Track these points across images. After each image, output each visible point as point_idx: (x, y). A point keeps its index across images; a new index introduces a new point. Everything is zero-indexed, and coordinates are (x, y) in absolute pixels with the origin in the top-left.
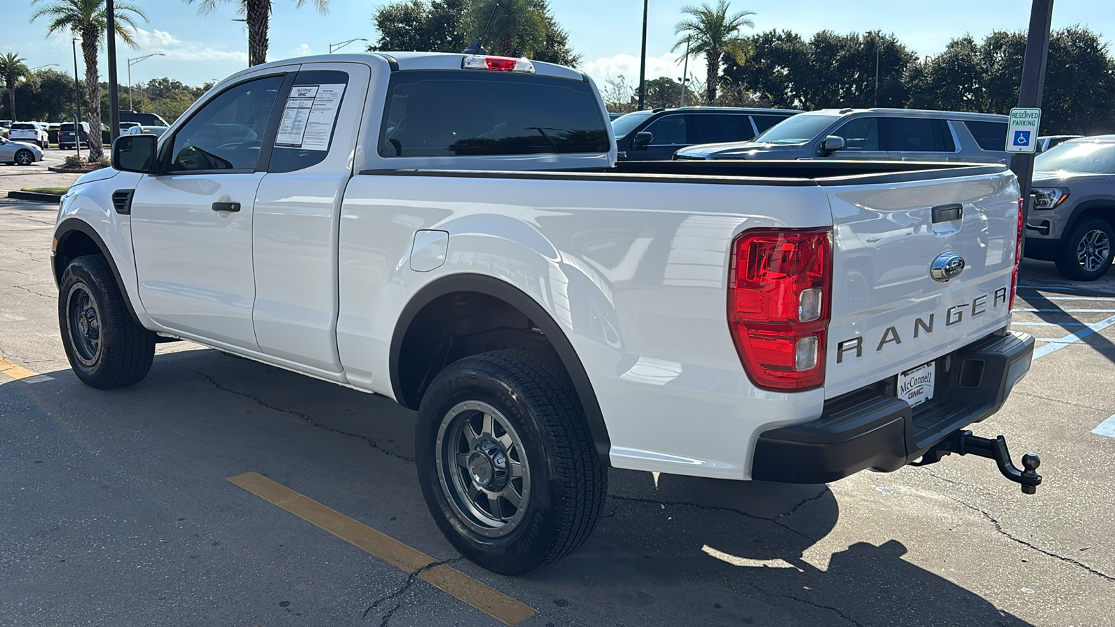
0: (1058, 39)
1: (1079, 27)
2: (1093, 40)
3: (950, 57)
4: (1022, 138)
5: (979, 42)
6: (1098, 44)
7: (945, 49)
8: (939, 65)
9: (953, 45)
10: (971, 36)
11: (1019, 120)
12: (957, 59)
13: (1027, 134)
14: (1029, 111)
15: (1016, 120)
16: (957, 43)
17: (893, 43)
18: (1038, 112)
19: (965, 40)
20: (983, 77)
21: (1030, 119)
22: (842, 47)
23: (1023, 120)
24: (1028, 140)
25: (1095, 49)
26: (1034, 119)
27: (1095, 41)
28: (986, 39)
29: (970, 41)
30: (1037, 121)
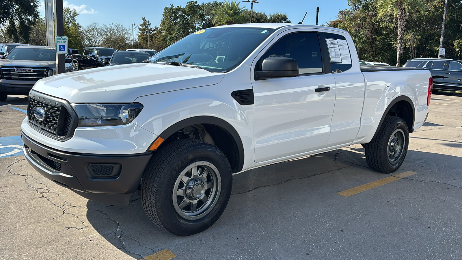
4: (62, 48)
11: (60, 40)
13: (64, 47)
14: (63, 37)
15: (59, 40)
18: (67, 38)
21: (64, 41)
23: (61, 41)
24: (64, 49)
26: (66, 41)
30: (67, 41)
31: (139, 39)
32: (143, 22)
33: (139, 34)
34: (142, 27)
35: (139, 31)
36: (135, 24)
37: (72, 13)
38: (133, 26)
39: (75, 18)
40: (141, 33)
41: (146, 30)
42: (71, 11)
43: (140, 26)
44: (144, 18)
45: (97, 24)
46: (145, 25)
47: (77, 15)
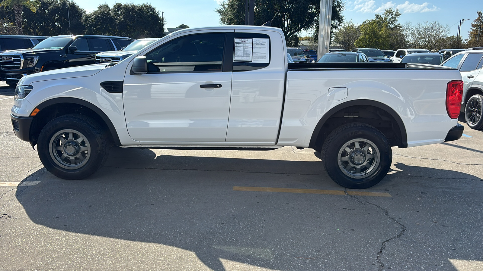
0: (142, 8)
1: (148, 4)
2: (154, 9)
3: (101, 12)
5: (111, 7)
6: (155, 11)
7: (98, 9)
8: (97, 15)
9: (101, 7)
10: (107, 4)
12: (104, 13)
16: (102, 6)
17: (73, 4)
19: (105, 5)
20: (116, 21)
22: (50, 4)
25: (154, 13)
27: (155, 10)
28: (113, 5)
29: (107, 6)
31: (470, 37)
32: (478, 16)
33: (472, 31)
34: (476, 22)
35: (472, 27)
36: (463, 20)
37: (394, 13)
38: (461, 22)
39: (397, 18)
40: (474, 30)
41: (481, 25)
42: (393, 12)
43: (474, 21)
44: (479, 12)
45: (410, 23)
46: (480, 19)
47: (400, 15)
